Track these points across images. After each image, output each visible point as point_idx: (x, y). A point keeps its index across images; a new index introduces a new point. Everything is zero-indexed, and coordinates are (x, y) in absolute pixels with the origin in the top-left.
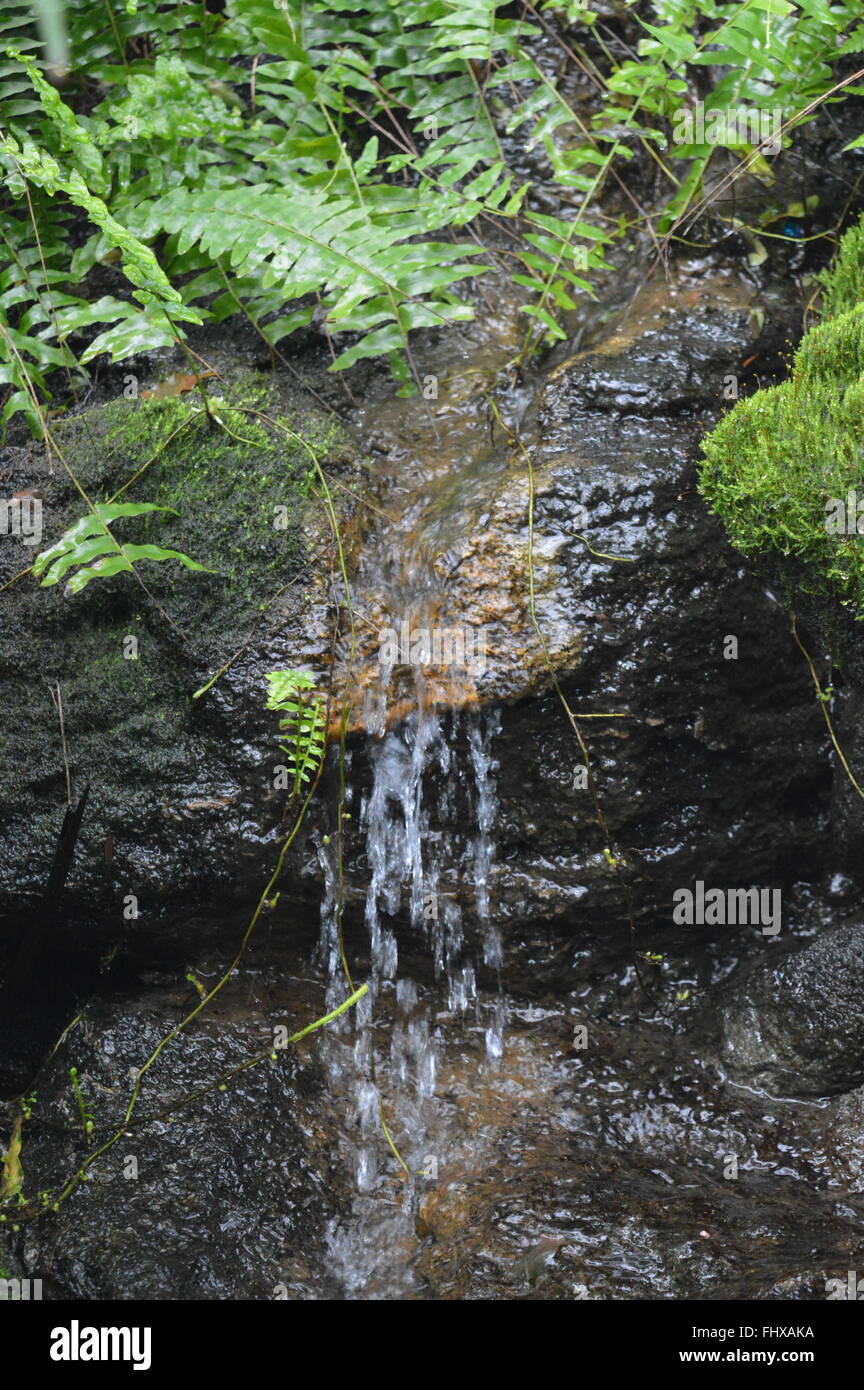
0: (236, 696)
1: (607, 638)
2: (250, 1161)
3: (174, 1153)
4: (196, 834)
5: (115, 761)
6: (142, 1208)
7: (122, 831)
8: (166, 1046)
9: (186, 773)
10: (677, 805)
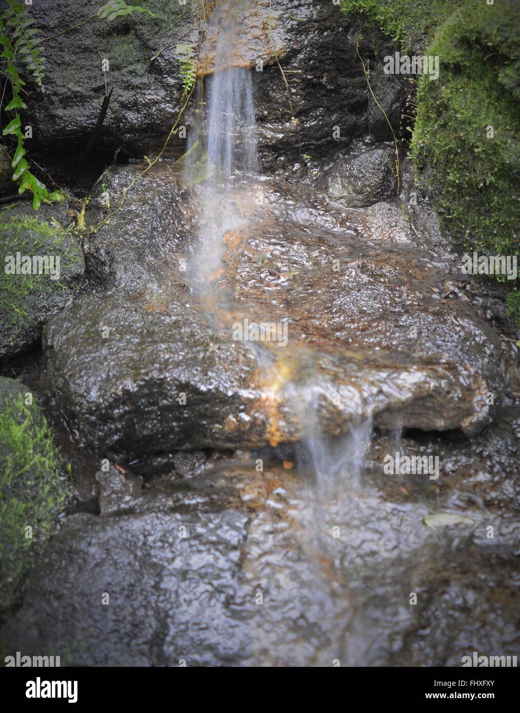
0: (166, 60)
1: (295, 47)
2: (164, 220)
3: (137, 216)
4: (149, 108)
5: (123, 81)
6: (126, 233)
7: (124, 106)
8: (136, 181)
9: (147, 86)
10: (316, 107)
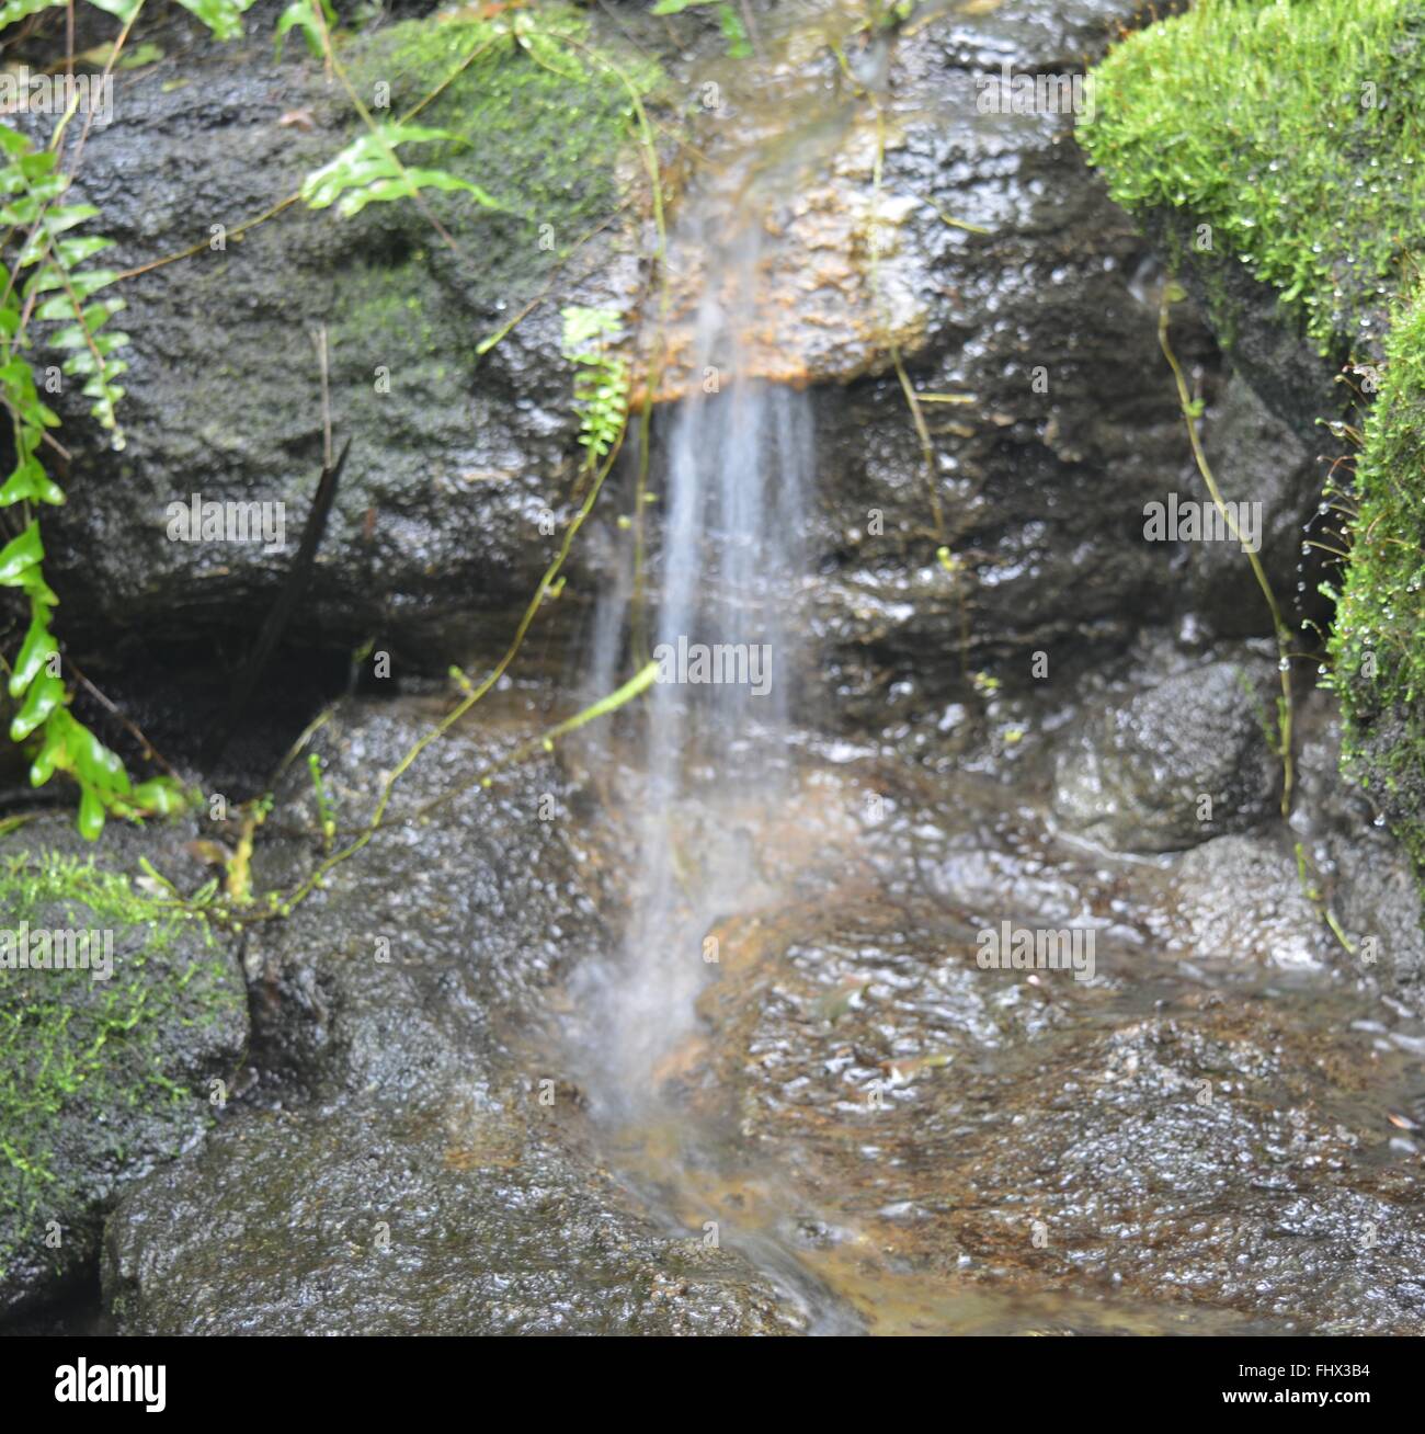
0: (527, 352)
1: (956, 318)
2: (513, 877)
3: (425, 863)
4: (472, 509)
5: (384, 420)
6: (387, 918)
7: (387, 501)
8: (422, 750)
9: (463, 438)
10: (1020, 521)
